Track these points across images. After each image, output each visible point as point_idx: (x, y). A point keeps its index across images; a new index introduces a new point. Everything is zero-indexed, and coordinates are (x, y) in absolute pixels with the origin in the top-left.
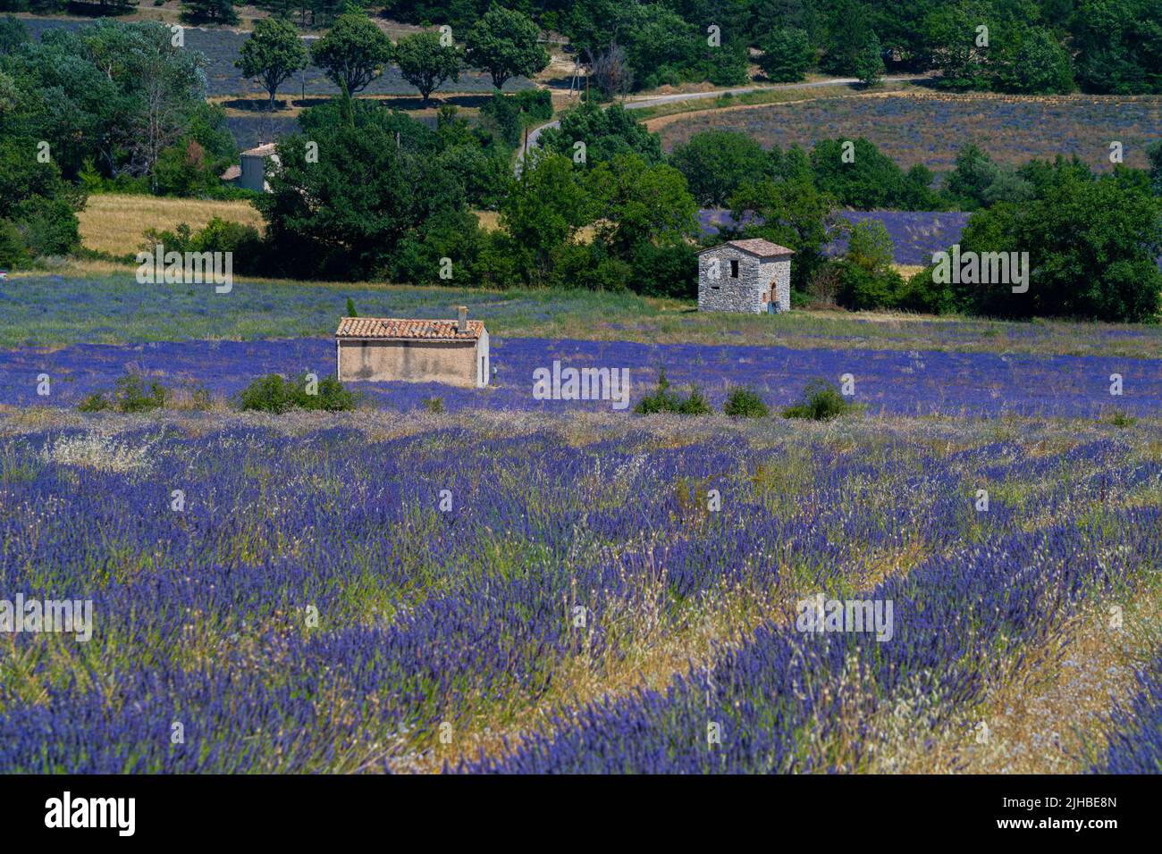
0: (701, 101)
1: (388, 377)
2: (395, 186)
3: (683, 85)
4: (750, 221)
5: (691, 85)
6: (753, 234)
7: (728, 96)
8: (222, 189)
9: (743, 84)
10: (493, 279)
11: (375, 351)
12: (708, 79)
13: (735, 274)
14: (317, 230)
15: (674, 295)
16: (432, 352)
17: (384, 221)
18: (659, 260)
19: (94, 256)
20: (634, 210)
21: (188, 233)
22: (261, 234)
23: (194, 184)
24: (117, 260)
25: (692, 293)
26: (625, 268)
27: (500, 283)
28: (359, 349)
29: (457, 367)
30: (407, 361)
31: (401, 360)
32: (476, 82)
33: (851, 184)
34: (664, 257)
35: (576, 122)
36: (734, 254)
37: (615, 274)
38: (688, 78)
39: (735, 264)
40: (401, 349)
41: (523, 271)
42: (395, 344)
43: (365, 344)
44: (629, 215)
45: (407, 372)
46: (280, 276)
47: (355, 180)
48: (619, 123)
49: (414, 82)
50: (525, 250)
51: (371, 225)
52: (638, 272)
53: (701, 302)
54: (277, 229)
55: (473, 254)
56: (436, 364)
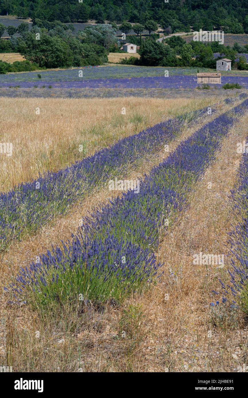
0: (183, 35)
1: (206, 83)
2: (162, 50)
3: (180, 32)
4: (223, 56)
5: (181, 32)
6: (224, 58)
7: (188, 34)
8: (120, 51)
9: (190, 32)
10: (179, 66)
11: (204, 78)
12: (184, 31)
13: (223, 64)
14: (149, 58)
15: (210, 68)
16: (213, 78)
17: (161, 56)
18: (208, 62)
19: (111, 63)
20: (203, 53)
21: (127, 59)
22: (139, 59)
23: (116, 50)
24: (115, 63)
25: (215, 68)
26: (202, 64)
27: (180, 66)
28: (201, 78)
29: (217, 81)
30: (209, 80)
31: (208, 80)
32: (146, 32)
33: (218, 49)
34: (209, 62)
35: (172, 39)
36: (223, 61)
37: (200, 65)
38: (180, 31)
39: (223, 63)
40: (208, 78)
41: (184, 64)
42: (207, 77)
43: (202, 77)
44: (202, 54)
45: (209, 82)
46: (143, 65)
47: (155, 49)
48: (179, 39)
49: (136, 32)
50: (184, 60)
51: (158, 57)
52: (204, 64)
53: (217, 69)
54: (142, 57)
55: (176, 61)
56: (214, 80)
